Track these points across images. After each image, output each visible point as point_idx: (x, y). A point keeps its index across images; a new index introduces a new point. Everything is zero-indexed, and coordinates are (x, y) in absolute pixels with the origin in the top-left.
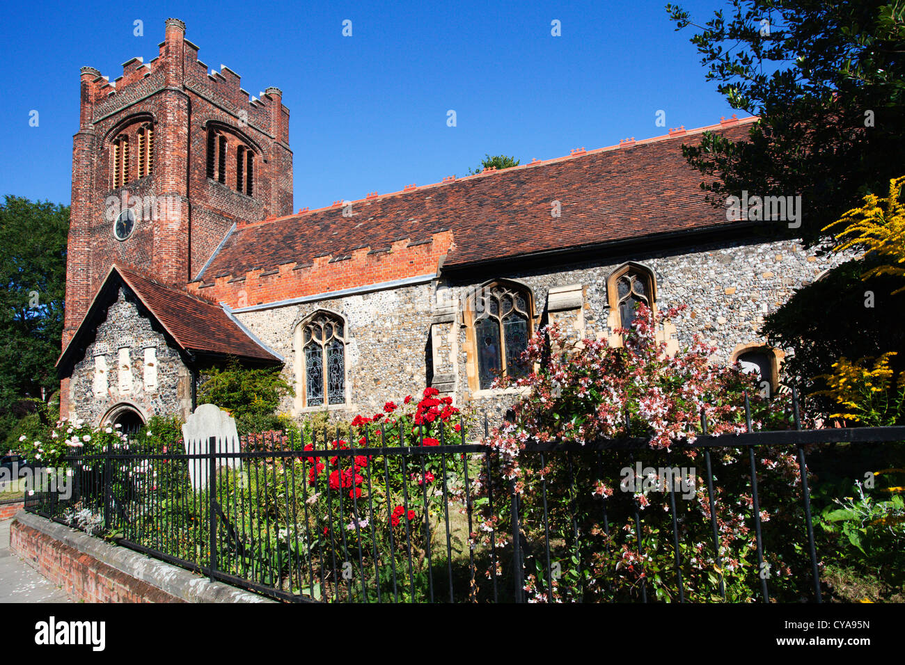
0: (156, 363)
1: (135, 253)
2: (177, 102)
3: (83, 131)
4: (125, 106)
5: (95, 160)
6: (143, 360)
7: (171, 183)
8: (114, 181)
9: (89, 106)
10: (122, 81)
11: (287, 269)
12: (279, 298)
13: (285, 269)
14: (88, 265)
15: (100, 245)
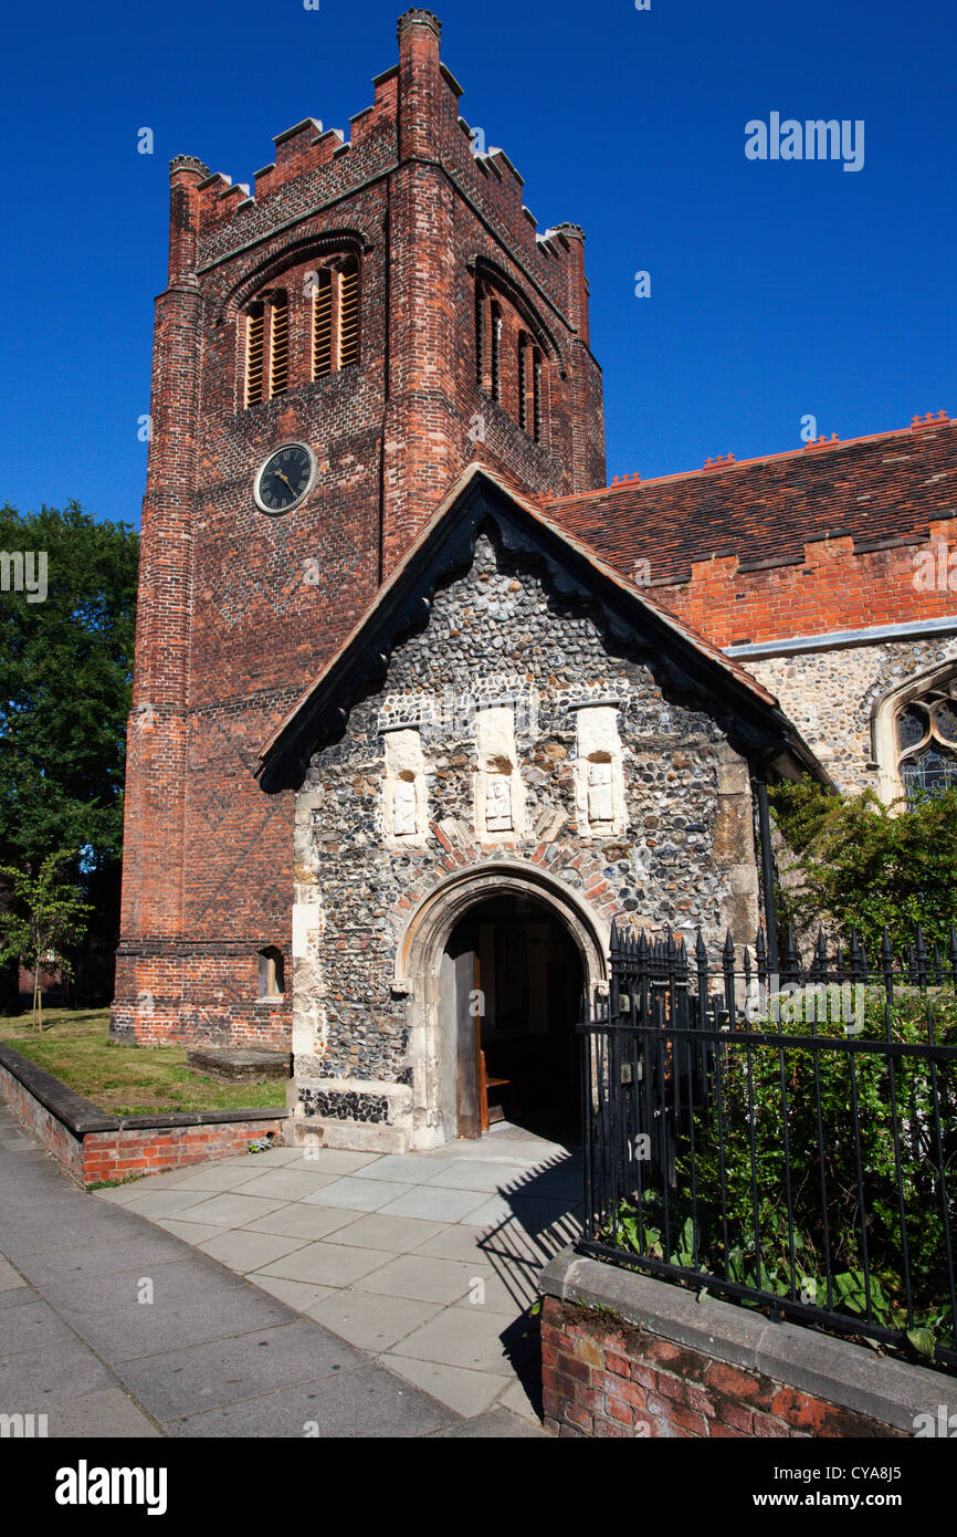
0: (620, 753)
1: (313, 540)
2: (435, 191)
3: (178, 288)
4: (282, 226)
5: (202, 349)
6: (569, 744)
7: (430, 368)
8: (247, 393)
9: (189, 237)
10: (272, 175)
11: (834, 552)
12: (809, 629)
13: (823, 552)
14: (187, 571)
15: (216, 527)
